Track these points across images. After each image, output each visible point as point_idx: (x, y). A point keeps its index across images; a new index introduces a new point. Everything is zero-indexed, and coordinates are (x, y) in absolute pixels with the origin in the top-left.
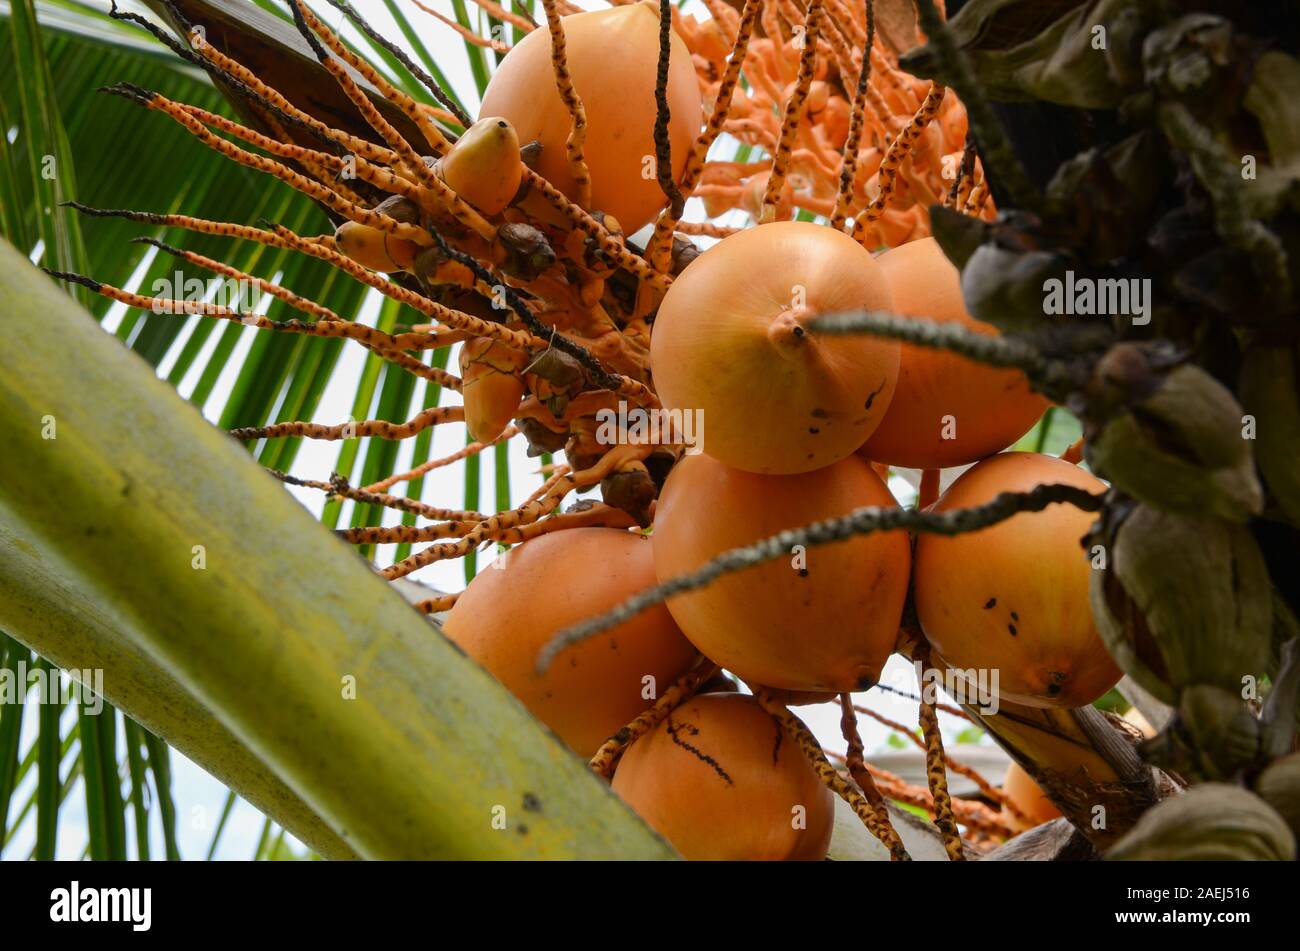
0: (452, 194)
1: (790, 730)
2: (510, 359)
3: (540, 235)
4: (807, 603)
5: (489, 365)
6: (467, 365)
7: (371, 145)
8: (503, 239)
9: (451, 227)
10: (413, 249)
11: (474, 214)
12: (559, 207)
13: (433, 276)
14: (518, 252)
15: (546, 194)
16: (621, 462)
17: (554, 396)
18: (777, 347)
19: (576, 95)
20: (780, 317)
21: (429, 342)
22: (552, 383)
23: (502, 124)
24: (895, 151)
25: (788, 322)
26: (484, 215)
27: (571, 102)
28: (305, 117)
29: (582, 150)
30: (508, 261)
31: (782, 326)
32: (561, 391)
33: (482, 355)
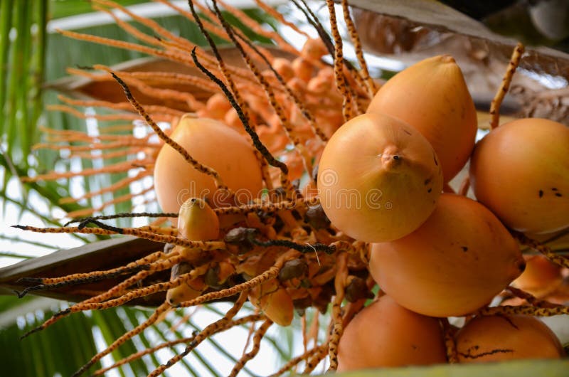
0: (201, 242)
1: (509, 313)
2: (273, 284)
3: (241, 228)
4: (477, 259)
5: (268, 294)
6: (258, 302)
7: (146, 258)
8: (230, 242)
9: (207, 257)
10: (202, 278)
11: (213, 243)
12: (237, 213)
13: (220, 280)
14: (242, 242)
15: (227, 213)
16: (344, 282)
17: (302, 281)
18: (393, 171)
19: (205, 166)
20: (382, 160)
21: (238, 307)
22: (298, 277)
23: (193, 200)
24: (338, 76)
25: (388, 159)
26: (216, 240)
27: (205, 170)
28: (113, 271)
29: (225, 184)
30: (240, 248)
31: (387, 162)
32: (303, 276)
33: (261, 293)
